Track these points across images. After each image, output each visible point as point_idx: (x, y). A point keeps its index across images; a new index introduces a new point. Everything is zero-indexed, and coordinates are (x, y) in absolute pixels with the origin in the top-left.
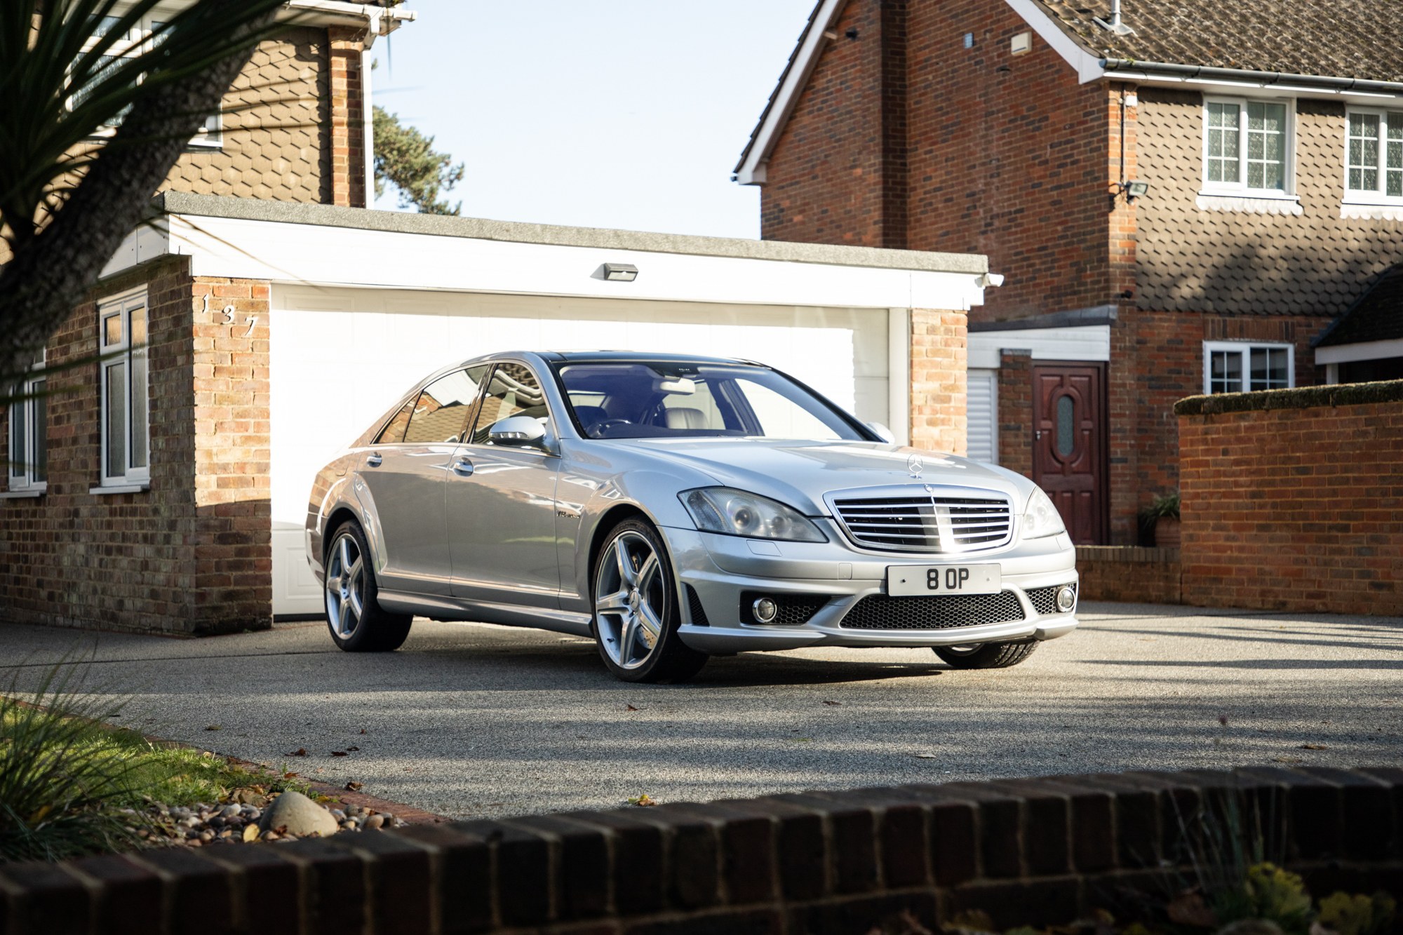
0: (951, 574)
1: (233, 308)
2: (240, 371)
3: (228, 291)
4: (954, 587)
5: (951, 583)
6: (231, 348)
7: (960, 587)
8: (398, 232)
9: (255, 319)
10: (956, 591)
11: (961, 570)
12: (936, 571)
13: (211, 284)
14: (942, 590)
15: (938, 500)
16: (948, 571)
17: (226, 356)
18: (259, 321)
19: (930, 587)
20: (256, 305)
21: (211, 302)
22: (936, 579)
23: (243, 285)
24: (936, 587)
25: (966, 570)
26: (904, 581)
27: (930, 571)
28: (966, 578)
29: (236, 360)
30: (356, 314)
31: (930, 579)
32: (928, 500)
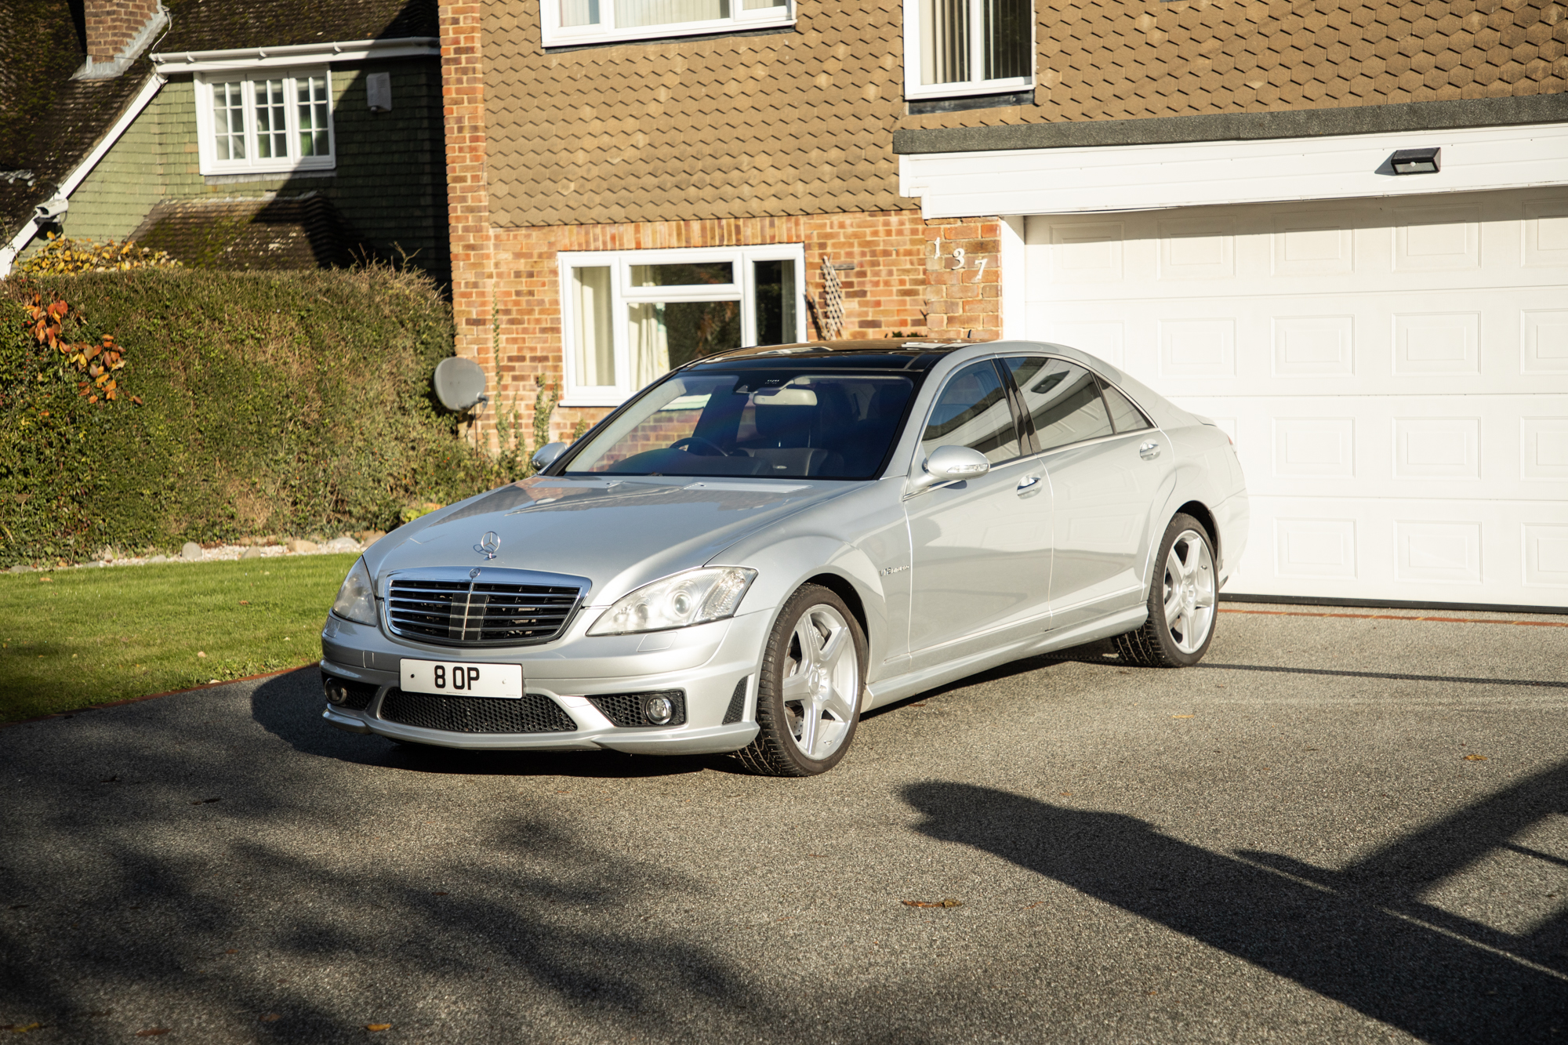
0: (459, 673)
1: (962, 251)
2: (970, 320)
3: (959, 233)
4: (462, 687)
5: (459, 683)
6: (961, 295)
7: (469, 688)
8: (1128, 144)
9: (984, 261)
10: (465, 692)
11: (470, 669)
12: (442, 668)
13: (942, 226)
14: (449, 690)
15: (479, 587)
16: (455, 669)
17: (957, 304)
18: (988, 263)
19: (438, 686)
20: (986, 247)
21: (942, 246)
22: (443, 677)
23: (972, 224)
24: (443, 686)
25: (476, 670)
26: (412, 676)
27: (437, 668)
28: (477, 678)
29: (967, 308)
30: (1126, 243)
31: (437, 677)
32: (465, 586)
